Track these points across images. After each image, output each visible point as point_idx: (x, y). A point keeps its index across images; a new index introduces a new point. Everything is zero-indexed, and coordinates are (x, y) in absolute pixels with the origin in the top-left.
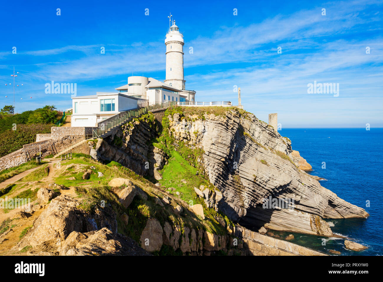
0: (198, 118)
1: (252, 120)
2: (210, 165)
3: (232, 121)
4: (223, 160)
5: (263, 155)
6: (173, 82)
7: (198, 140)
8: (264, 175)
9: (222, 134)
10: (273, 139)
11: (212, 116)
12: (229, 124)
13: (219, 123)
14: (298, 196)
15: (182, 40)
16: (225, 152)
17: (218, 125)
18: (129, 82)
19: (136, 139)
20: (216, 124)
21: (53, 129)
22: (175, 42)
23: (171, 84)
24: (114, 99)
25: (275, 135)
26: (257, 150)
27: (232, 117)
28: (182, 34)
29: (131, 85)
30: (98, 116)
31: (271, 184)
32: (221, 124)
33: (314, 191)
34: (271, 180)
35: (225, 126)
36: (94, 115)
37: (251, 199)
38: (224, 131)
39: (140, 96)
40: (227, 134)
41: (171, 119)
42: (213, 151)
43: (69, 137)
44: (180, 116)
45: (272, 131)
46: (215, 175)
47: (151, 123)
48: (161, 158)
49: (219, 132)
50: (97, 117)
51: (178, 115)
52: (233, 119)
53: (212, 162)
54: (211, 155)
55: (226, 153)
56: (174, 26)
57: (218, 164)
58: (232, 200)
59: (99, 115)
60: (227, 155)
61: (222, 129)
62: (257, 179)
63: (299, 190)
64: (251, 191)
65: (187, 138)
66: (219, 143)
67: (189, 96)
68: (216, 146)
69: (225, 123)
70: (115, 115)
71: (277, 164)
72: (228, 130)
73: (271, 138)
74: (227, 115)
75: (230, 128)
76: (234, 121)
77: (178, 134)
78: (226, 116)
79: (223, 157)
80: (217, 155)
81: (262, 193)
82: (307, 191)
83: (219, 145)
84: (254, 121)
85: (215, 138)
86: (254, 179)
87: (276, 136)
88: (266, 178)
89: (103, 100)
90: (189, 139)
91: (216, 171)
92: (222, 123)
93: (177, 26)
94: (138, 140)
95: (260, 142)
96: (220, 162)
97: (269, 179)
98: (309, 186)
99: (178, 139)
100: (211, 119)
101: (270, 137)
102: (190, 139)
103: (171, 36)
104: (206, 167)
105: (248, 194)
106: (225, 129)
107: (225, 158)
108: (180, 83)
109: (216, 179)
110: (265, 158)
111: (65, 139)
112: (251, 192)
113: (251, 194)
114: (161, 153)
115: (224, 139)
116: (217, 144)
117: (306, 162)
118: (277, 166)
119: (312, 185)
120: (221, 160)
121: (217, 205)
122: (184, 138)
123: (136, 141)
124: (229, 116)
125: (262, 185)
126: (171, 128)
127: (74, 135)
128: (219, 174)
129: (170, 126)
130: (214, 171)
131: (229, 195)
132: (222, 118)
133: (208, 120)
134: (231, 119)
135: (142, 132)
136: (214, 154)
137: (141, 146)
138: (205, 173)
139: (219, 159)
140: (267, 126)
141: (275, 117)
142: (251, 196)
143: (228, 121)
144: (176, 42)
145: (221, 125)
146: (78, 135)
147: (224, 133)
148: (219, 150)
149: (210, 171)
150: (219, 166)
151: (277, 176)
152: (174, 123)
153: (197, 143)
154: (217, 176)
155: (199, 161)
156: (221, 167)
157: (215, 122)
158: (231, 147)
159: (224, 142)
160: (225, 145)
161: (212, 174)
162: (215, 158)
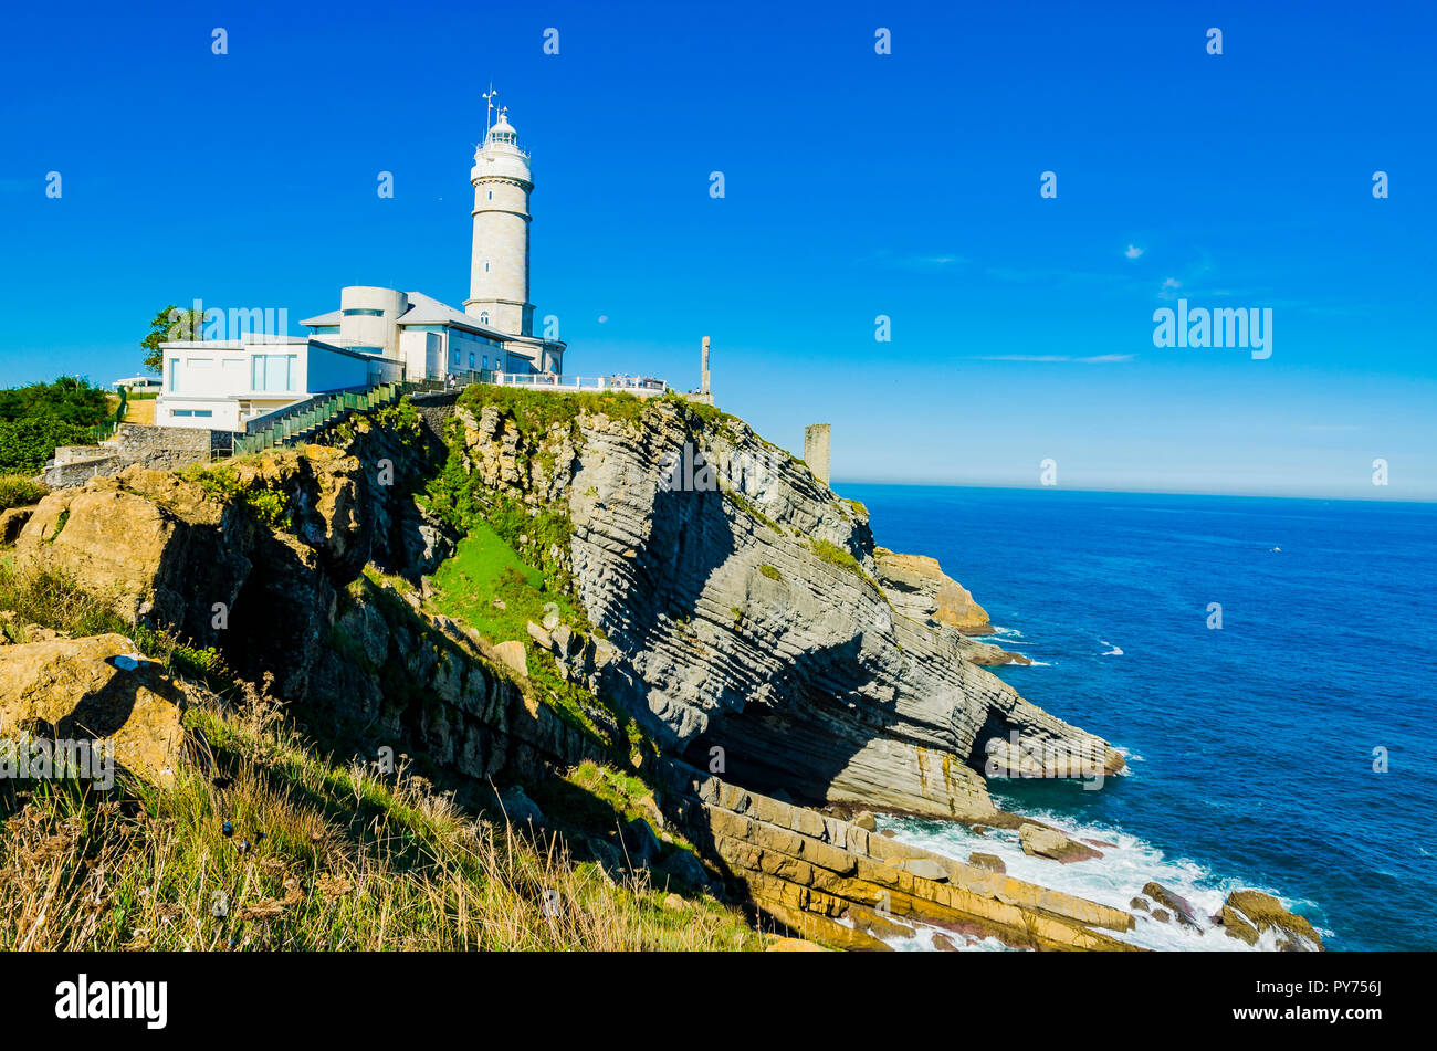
1: (738, 441)
2: (589, 568)
3: (662, 438)
4: (631, 554)
5: (771, 551)
6: (493, 309)
7: (554, 492)
8: (769, 613)
9: (630, 477)
10: (808, 505)
11: (599, 421)
12: (651, 447)
13: (622, 444)
14: (884, 688)
15: (525, 175)
16: (634, 531)
17: (619, 448)
18: (346, 305)
20: (612, 446)
21: (122, 429)
22: (504, 179)
23: (485, 312)
24: (295, 356)
25: (815, 491)
26: (752, 534)
27: (662, 427)
28: (524, 156)
29: (349, 312)
30: (245, 403)
31: (791, 641)
32: (628, 446)
33: (939, 672)
34: (792, 629)
35: (640, 454)
36: (231, 399)
37: (723, 683)
38: (634, 468)
39: (379, 350)
40: (646, 475)
41: (470, 423)
42: (598, 526)
43: (166, 454)
44: (500, 415)
45: (805, 478)
46: (605, 599)
47: (406, 431)
48: (435, 536)
49: (620, 470)
50: (242, 406)
51: (496, 414)
52: (666, 431)
53: (597, 559)
54: (593, 538)
55: (639, 533)
56: (503, 126)
57: (615, 567)
58: (659, 680)
59: (249, 401)
60: (644, 541)
61: (630, 460)
62: (744, 623)
63: (888, 669)
64: (725, 657)
65: (519, 485)
66: (618, 502)
67: (543, 357)
68: (611, 512)
69: (640, 444)
70: (296, 403)
71: (814, 580)
72: (647, 467)
73: (800, 500)
74: (645, 419)
75: (656, 460)
76: (668, 439)
77: (493, 470)
78: (644, 423)
79: (631, 547)
80: (613, 539)
81: (761, 669)
82: (915, 670)
83: (620, 509)
84: (745, 442)
85: (606, 486)
86: (735, 622)
87: (819, 495)
88: (774, 621)
89: (260, 356)
90: (526, 486)
91: (608, 586)
92: (631, 442)
93: (511, 130)
95: (764, 511)
96: (620, 559)
97: (785, 624)
98: (922, 656)
99: (491, 487)
100: (596, 428)
101: (798, 497)
102: (531, 486)
103: (493, 160)
104: (575, 573)
105: (715, 665)
106: (639, 461)
107: (638, 549)
108: (517, 313)
109: (606, 609)
110: (775, 561)
111: (156, 458)
112: (725, 662)
113: (725, 666)
114: (436, 523)
115: (636, 490)
116: (612, 506)
117: (970, 601)
118: (812, 586)
119: (930, 654)
120: (627, 554)
121: (596, 677)
122: (510, 482)
124: (653, 422)
125: (762, 644)
126: (472, 452)
127: (179, 448)
128: (617, 596)
129: (469, 445)
130: (602, 587)
131: (652, 664)
132: (631, 428)
133: (590, 433)
134: (660, 434)
136: (603, 534)
138: (571, 591)
139: (618, 550)
140: (785, 460)
141: (824, 436)
142: (722, 674)
143: (648, 437)
144: (507, 180)
145: (627, 450)
146: (190, 449)
147: (634, 474)
148: (618, 524)
149: (589, 586)
150: (617, 572)
151: (812, 617)
152: (483, 436)
153: (553, 499)
154: (611, 603)
155: (555, 554)
156: (623, 577)
157: (609, 438)
158: (659, 516)
159: (634, 502)
160: (636, 509)
161: (593, 594)
162: (605, 548)
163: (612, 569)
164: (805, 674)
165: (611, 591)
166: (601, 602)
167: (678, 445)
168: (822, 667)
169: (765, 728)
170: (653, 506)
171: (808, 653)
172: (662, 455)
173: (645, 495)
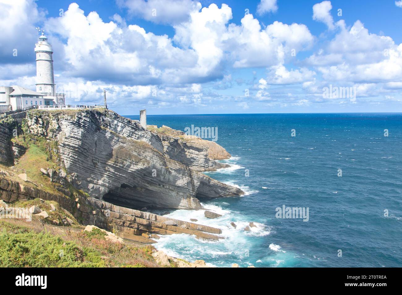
2: (65, 154)
3: (83, 120)
5: (125, 145)
6: (43, 86)
8: (124, 161)
9: (74, 130)
10: (137, 132)
11: (65, 117)
12: (80, 123)
15: (48, 50)
16: (76, 144)
17: (71, 123)
20: (69, 123)
22: (43, 52)
23: (41, 87)
25: (138, 128)
26: (119, 141)
27: (82, 117)
28: (48, 45)
31: (132, 168)
34: (132, 165)
35: (77, 125)
37: (111, 180)
38: (75, 128)
39: (4, 103)
40: (79, 130)
41: (29, 120)
42: (66, 143)
48: (18, 149)
49: (72, 129)
51: (36, 117)
52: (84, 118)
53: (68, 151)
54: (66, 146)
55: (78, 144)
56: (43, 36)
60: (80, 146)
61: (74, 126)
65: (43, 134)
66: (72, 137)
68: (70, 139)
69: (76, 122)
72: (79, 127)
73: (134, 131)
75: (82, 126)
76: (84, 120)
77: (36, 131)
79: (76, 148)
80: (71, 146)
83: (72, 139)
84: (115, 117)
85: (68, 133)
86: (113, 164)
88: (126, 163)
90: (46, 135)
91: (71, 158)
92: (74, 122)
93: (45, 37)
95: (123, 135)
99: (36, 136)
100: (65, 119)
103: (40, 46)
104: (61, 155)
107: (78, 148)
108: (50, 87)
109: (70, 163)
110: (126, 148)
113: (111, 175)
114: (19, 146)
115: (76, 134)
117: (225, 151)
118: (137, 153)
120: (75, 150)
122: (41, 134)
124: (79, 116)
125: (123, 169)
126: (30, 127)
128: (74, 160)
129: (29, 125)
130: (69, 158)
133: (63, 120)
134: (82, 119)
136: (68, 145)
139: (73, 149)
141: (144, 113)
142: (110, 177)
143: (78, 120)
145: (73, 124)
147: (76, 130)
148: (72, 142)
149: (65, 158)
150: (73, 154)
151: (137, 161)
152: (33, 123)
153: (54, 137)
154: (72, 162)
155: (55, 151)
156: (76, 155)
157: (68, 121)
158: (85, 139)
159: (76, 136)
160: (77, 138)
161: (67, 160)
162: (69, 148)
164: (139, 176)
165: (72, 159)
166: (69, 162)
167: (88, 121)
168: (144, 174)
169: (138, 191)
170: (81, 137)
171: (138, 170)
172: (83, 124)
173: (79, 135)
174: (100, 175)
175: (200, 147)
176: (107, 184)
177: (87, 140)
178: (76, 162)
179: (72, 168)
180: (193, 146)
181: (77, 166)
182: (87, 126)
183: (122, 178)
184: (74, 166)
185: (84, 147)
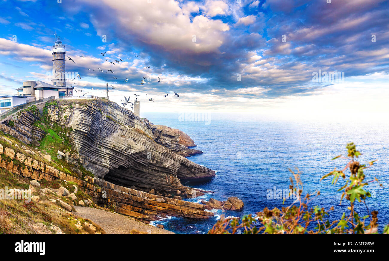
0: (67, 108)
1: (114, 107)
2: (77, 138)
3: (92, 109)
4: (86, 135)
5: (123, 132)
7: (67, 122)
8: (123, 145)
9: (85, 118)
11: (77, 106)
12: (90, 111)
14: (154, 161)
16: (87, 130)
17: (82, 112)
19: (24, 122)
24: (10, 99)
26: (118, 128)
27: (92, 106)
29: (24, 87)
31: (129, 152)
32: (84, 111)
33: (167, 156)
35: (87, 113)
37: (112, 162)
39: (30, 95)
40: (89, 117)
41: (49, 109)
42: (78, 129)
45: (132, 114)
49: (83, 116)
51: (54, 106)
53: (79, 136)
54: (78, 132)
60: (89, 132)
61: (85, 114)
62: (116, 148)
63: (154, 156)
64: (111, 156)
65: (59, 121)
67: (67, 91)
68: (81, 126)
69: (87, 110)
70: (10, 109)
71: (134, 137)
72: (89, 115)
75: (91, 114)
76: (94, 109)
77: (53, 118)
78: (88, 106)
79: (86, 133)
80: (82, 132)
82: (161, 156)
83: (83, 125)
85: (80, 120)
86: (114, 148)
87: (135, 118)
88: (124, 147)
94: (25, 123)
95: (121, 122)
96: (84, 136)
97: (127, 148)
98: (163, 153)
99: (53, 122)
101: (130, 118)
104: (73, 140)
105: (109, 158)
107: (88, 134)
113: (111, 158)
115: (87, 121)
118: (133, 139)
119: (165, 152)
122: (57, 121)
123: (23, 123)
124: (90, 105)
125: (121, 152)
126: (49, 115)
128: (84, 144)
129: (48, 113)
132: (85, 107)
133: (75, 109)
135: (28, 118)
136: (80, 131)
137: (27, 126)
138: (72, 144)
139: (83, 134)
140: (126, 110)
142: (112, 160)
143: (89, 109)
144: (59, 52)
147: (87, 117)
148: (83, 129)
151: (133, 146)
152: (51, 111)
153: (67, 124)
154: (82, 146)
156: (85, 140)
157: (80, 110)
158: (93, 126)
159: (86, 123)
160: (87, 125)
161: (78, 144)
162: (80, 134)
163: (82, 138)
164: (133, 159)
165: (82, 143)
166: (80, 146)
168: (137, 157)
169: (129, 172)
170: (91, 124)
171: (133, 154)
172: (92, 112)
173: (89, 122)
174: (104, 158)
175: (173, 135)
176: (108, 166)
177: (94, 126)
178: (85, 146)
179: (82, 151)
180: (167, 133)
181: (86, 150)
182: (95, 114)
183: (120, 160)
184: (83, 150)
185: (92, 133)
